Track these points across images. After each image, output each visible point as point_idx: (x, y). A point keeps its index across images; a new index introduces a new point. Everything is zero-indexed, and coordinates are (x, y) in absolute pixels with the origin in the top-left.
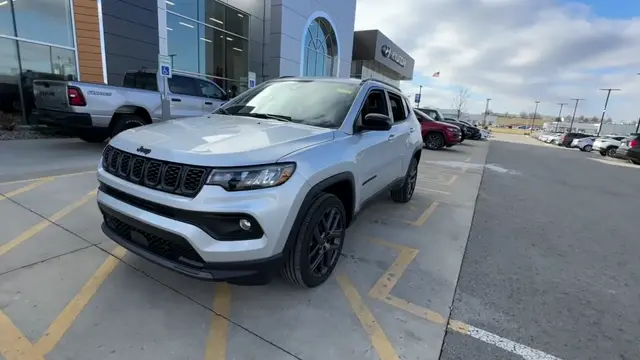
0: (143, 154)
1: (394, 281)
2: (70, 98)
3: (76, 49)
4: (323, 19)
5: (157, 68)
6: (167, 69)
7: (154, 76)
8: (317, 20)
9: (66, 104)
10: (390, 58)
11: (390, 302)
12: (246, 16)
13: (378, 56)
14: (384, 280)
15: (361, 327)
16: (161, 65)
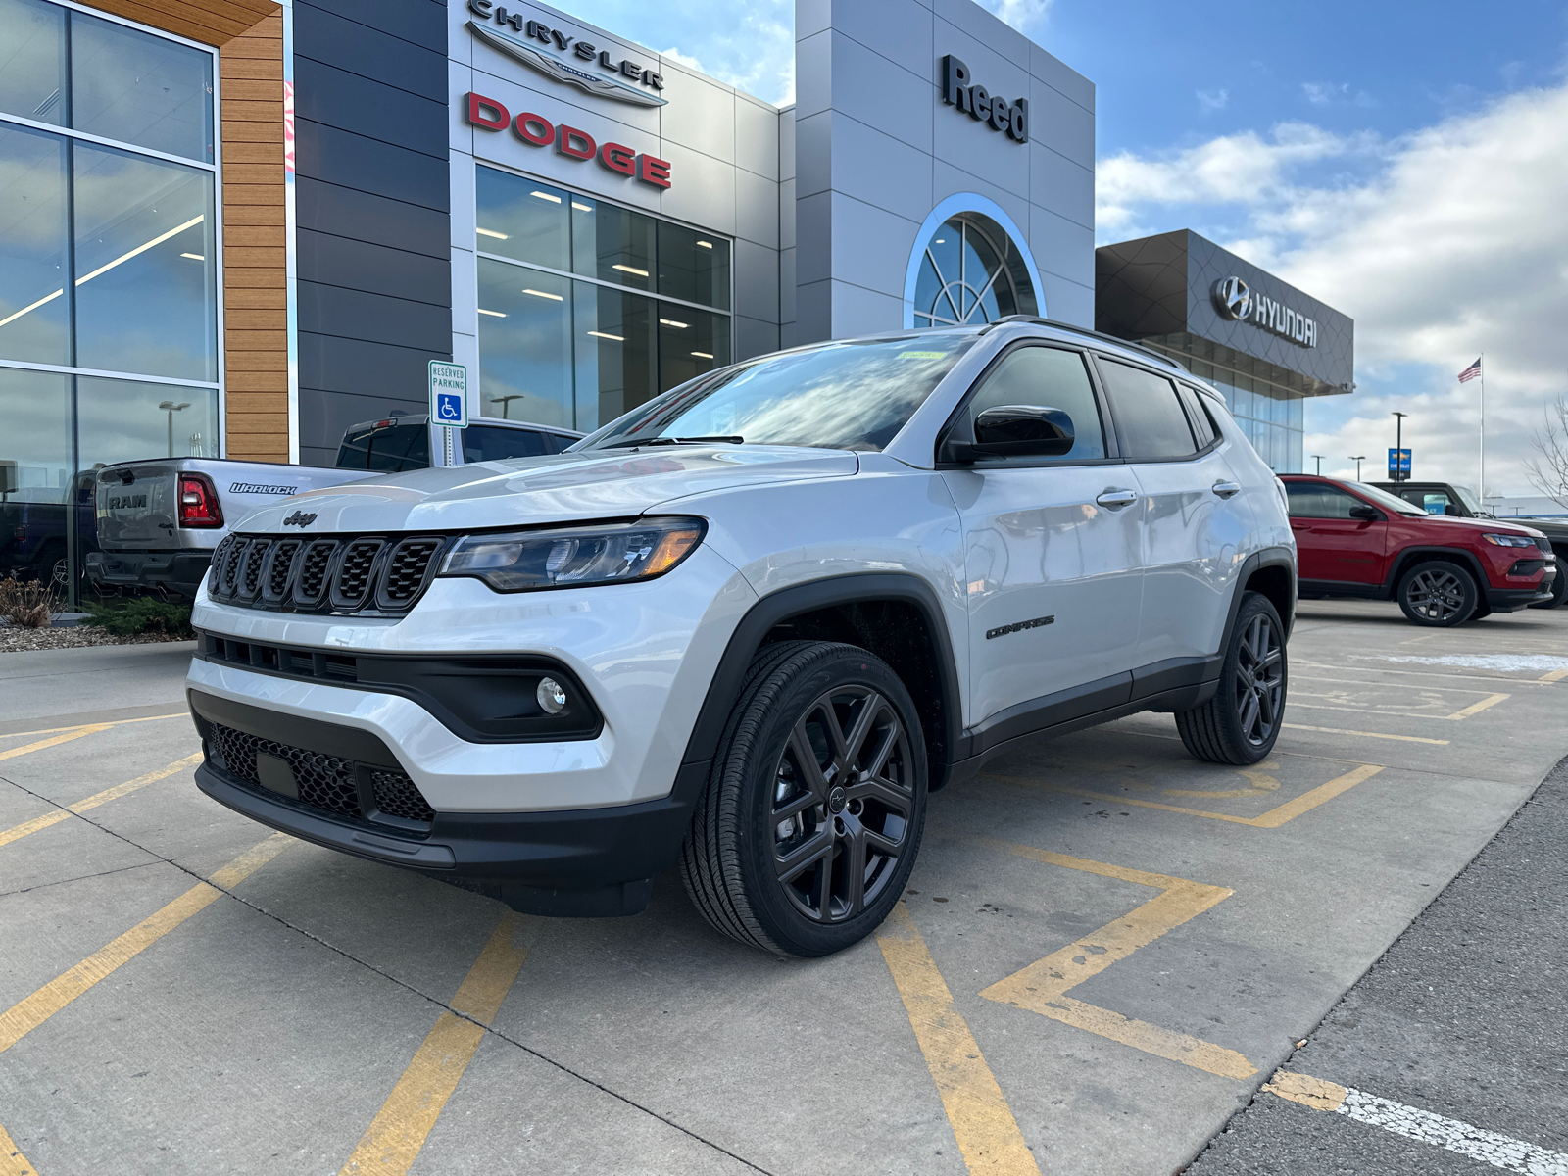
0: (297, 529)
1: (1095, 965)
2: (183, 506)
3: (221, 386)
4: (980, 218)
5: (425, 402)
6: (455, 401)
7: (422, 432)
8: (954, 223)
9: (172, 526)
10: (1250, 320)
11: (1060, 1016)
12: (722, 242)
13: (1201, 321)
14: (1064, 959)
15: (921, 1064)
16: (436, 391)
